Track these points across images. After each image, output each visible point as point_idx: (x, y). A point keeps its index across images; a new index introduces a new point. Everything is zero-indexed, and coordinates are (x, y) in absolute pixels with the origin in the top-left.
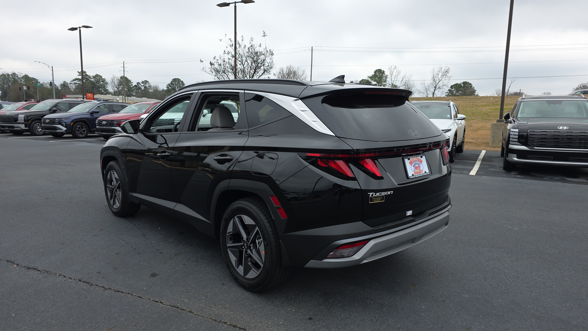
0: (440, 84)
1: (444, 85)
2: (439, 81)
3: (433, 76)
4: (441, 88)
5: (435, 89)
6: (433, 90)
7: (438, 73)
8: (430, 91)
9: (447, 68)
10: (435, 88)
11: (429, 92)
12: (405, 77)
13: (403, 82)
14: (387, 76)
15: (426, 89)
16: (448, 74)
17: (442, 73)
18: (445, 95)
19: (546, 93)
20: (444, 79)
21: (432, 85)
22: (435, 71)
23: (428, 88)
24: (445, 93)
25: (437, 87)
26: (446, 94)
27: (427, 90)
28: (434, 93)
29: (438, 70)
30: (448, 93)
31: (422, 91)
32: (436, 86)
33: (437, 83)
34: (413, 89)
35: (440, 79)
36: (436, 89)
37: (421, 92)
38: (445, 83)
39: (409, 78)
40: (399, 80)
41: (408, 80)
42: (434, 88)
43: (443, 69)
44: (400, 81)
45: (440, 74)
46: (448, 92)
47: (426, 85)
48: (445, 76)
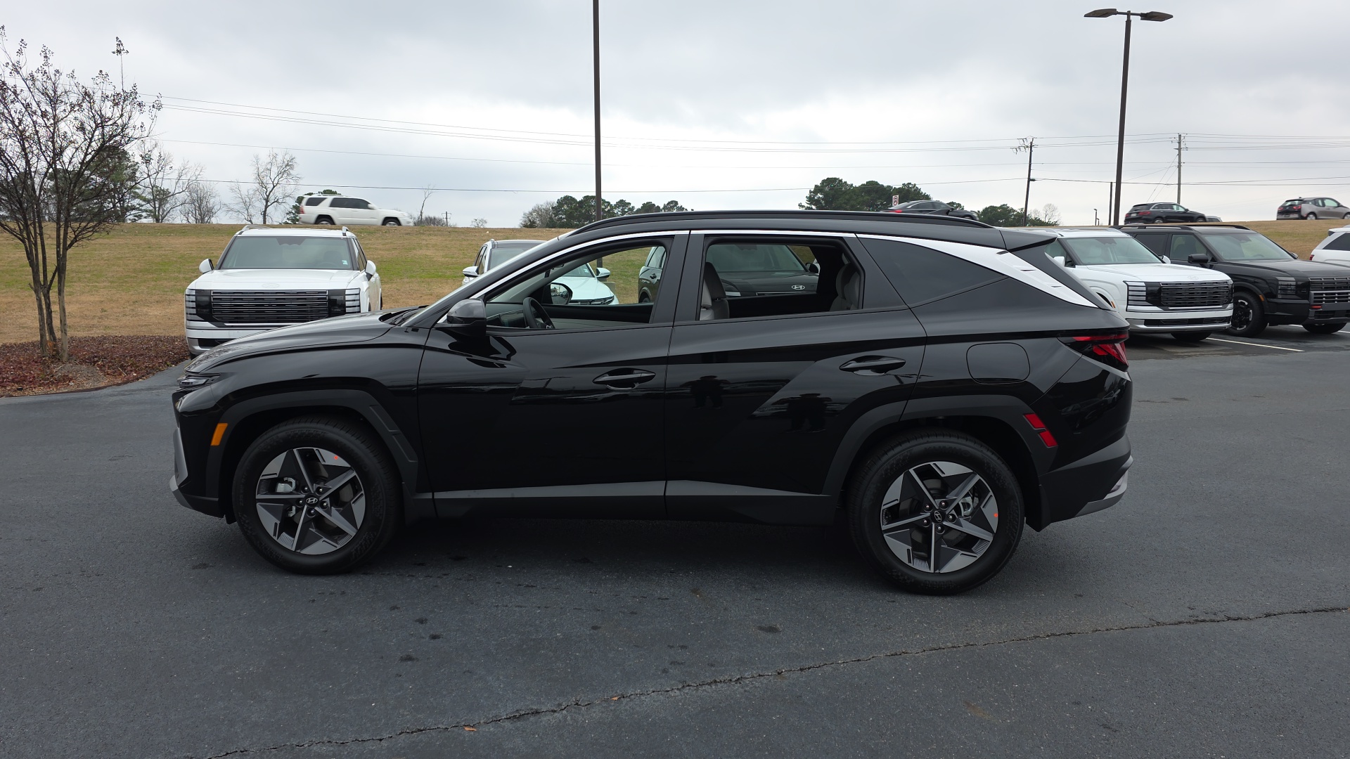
0: (278, 192)
1: (287, 196)
2: (274, 187)
3: (256, 171)
4: (280, 201)
5: (267, 203)
6: (262, 205)
7: (269, 167)
8: (254, 206)
9: (288, 158)
10: (267, 201)
11: (251, 211)
12: (187, 170)
13: (181, 182)
14: (135, 165)
15: (245, 203)
16: (291, 171)
17: (278, 167)
18: (288, 219)
19: (478, 221)
20: (283, 181)
21: (258, 193)
22: (260, 162)
23: (248, 200)
24: (287, 214)
25: (272, 199)
26: (288, 216)
27: (247, 205)
28: (265, 212)
29: (269, 160)
30: (294, 214)
31: (237, 207)
32: (268, 196)
33: (269, 190)
34: (212, 201)
35: (276, 182)
36: (269, 204)
37: (232, 210)
38: (288, 191)
39: (197, 173)
40: (169, 177)
41: (194, 178)
42: (264, 202)
43: (280, 158)
44: (174, 181)
45: (275, 170)
46: (293, 212)
47: (244, 193)
48: (285, 175)
